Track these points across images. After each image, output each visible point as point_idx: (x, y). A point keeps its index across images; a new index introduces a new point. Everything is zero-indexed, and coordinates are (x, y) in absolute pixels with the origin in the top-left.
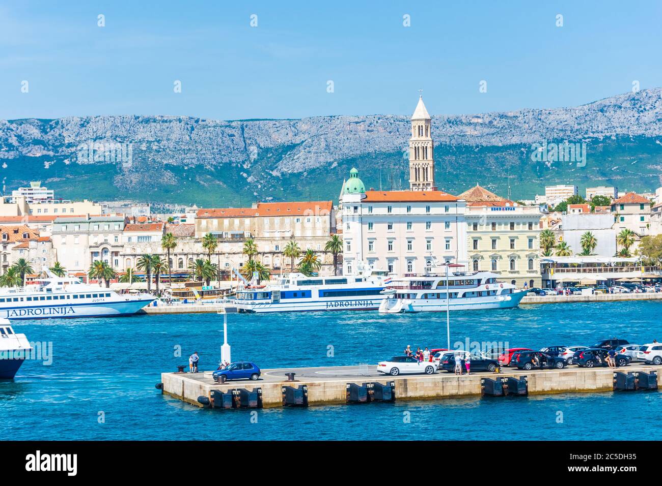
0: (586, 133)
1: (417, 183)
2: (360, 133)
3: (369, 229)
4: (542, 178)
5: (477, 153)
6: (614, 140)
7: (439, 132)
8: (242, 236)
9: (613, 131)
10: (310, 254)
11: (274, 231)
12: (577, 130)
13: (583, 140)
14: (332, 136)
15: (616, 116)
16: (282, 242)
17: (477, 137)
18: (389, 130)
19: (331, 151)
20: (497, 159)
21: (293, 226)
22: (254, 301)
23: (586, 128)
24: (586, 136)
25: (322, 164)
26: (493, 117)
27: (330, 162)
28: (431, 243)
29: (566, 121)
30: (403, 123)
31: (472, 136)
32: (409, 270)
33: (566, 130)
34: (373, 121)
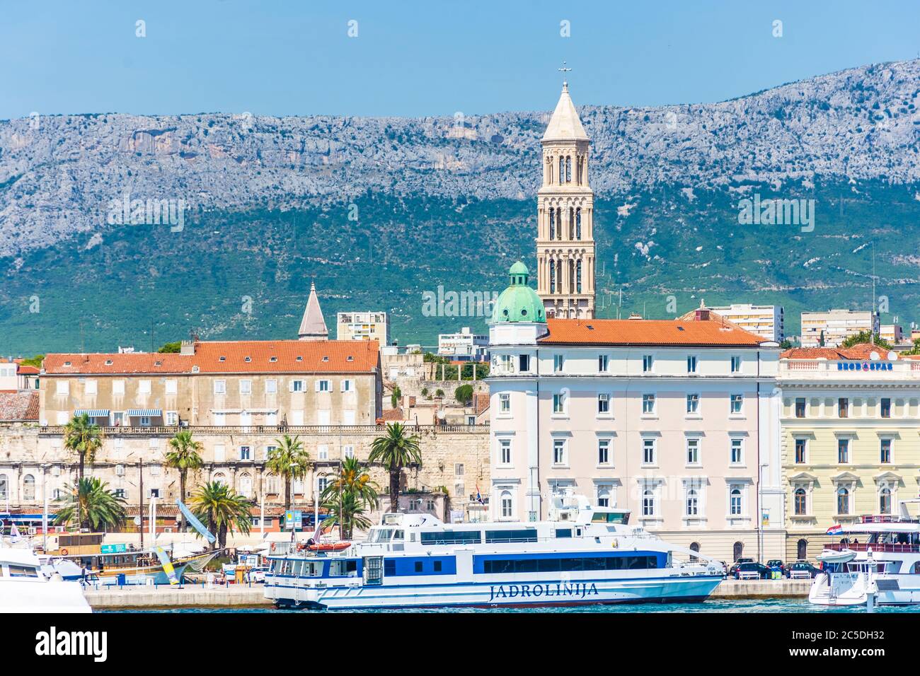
0: (739, 171)
1: (556, 298)
2: (162, 161)
3: (555, 410)
4: (627, 285)
5: (460, 218)
6: (810, 190)
7: (364, 160)
8: (157, 421)
9: (808, 166)
10: (352, 468)
11: (236, 410)
12: (716, 162)
13: (731, 189)
14: (89, 165)
15: (815, 128)
16: (259, 438)
17: (461, 175)
18: (236, 155)
19: (86, 206)
20: (512, 231)
21: (284, 399)
22: (324, 581)
23: (738, 159)
24: (739, 178)
25: (61, 237)
26: (502, 124)
27: (83, 234)
28: (699, 446)
29: (688, 139)
30: (273, 136)
31: (450, 173)
32: (646, 509)
33: (687, 163)
34: (195, 129)
